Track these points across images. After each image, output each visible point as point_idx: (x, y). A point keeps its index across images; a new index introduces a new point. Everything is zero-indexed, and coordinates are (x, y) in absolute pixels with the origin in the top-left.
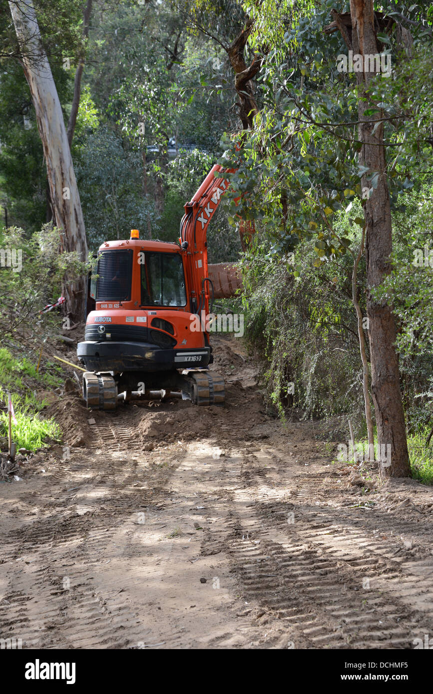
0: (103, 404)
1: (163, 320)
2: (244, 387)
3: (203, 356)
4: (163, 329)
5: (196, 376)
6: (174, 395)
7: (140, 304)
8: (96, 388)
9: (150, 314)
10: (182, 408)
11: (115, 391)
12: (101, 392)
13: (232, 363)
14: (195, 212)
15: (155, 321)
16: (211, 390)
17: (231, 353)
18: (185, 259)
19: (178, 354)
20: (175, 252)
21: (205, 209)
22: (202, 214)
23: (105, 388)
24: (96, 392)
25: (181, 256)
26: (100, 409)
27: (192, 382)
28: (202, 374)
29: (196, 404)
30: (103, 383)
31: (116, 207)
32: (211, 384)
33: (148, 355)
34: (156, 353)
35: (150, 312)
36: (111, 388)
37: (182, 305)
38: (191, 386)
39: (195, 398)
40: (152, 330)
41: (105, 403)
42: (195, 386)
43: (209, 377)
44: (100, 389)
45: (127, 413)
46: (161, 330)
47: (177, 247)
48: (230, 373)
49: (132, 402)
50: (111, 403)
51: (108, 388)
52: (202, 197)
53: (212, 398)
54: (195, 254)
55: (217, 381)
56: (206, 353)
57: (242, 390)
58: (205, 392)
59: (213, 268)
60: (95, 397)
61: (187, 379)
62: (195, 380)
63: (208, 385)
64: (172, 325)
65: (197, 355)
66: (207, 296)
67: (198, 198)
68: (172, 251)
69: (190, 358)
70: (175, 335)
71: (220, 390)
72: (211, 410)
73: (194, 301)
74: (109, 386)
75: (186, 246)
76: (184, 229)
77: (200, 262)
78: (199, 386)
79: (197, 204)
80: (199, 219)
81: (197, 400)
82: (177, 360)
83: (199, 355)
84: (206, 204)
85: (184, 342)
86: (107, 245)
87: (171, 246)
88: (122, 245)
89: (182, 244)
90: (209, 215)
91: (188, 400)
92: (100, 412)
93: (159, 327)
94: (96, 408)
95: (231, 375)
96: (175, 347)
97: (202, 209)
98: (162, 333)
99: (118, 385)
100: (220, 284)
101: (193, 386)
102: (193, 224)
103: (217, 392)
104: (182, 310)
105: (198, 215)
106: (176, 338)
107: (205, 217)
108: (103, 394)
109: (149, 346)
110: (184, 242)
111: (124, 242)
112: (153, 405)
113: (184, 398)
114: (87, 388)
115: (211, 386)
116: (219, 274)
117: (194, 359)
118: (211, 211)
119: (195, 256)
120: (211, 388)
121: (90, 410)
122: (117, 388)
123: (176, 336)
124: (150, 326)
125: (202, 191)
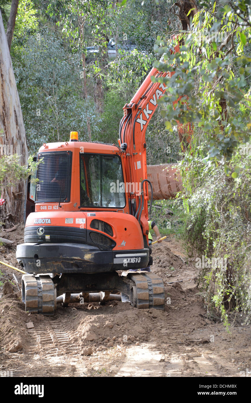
0: (41, 307)
1: (102, 222)
2: (184, 289)
3: (143, 258)
4: (102, 230)
5: (135, 278)
6: (113, 297)
7: (79, 205)
8: (34, 291)
9: (90, 216)
10: (122, 310)
11: (54, 293)
12: (40, 295)
13: (172, 264)
14: (134, 113)
15: (94, 222)
16: (151, 293)
17: (171, 255)
18: (123, 161)
19: (117, 256)
20: (115, 153)
21: (144, 111)
22: (141, 116)
23: (44, 291)
24: (34, 295)
25: (120, 158)
26: (39, 313)
27: (131, 284)
28: (141, 276)
29: (135, 306)
30: (42, 285)
31: (57, 109)
32: (150, 286)
33: (88, 257)
34: (95, 254)
35: (89, 214)
36: (50, 290)
37: (121, 207)
38: (131, 288)
39: (134, 300)
40: (91, 232)
41: (43, 306)
42: (134, 287)
43: (148, 279)
44: (39, 292)
45: (66, 316)
46: (100, 231)
47: (115, 148)
48: (170, 275)
49: (72, 304)
50: (50, 306)
51: (47, 291)
52: (141, 99)
53: (151, 301)
54: (134, 155)
55: (156, 283)
56: (145, 254)
57: (182, 292)
58: (144, 294)
59: (153, 169)
60: (34, 300)
61: (126, 281)
62: (134, 282)
63: (147, 287)
64: (111, 227)
65: (136, 257)
66: (146, 197)
67: (136, 99)
68: (111, 153)
69: (129, 259)
70: (114, 236)
71: (159, 292)
72: (151, 313)
73: (133, 202)
74: (48, 289)
75: (125, 148)
76: (123, 130)
77: (139, 163)
78: (138, 288)
79: (136, 106)
80: (138, 120)
81: (136, 302)
82: (116, 261)
83: (138, 257)
84: (145, 105)
85: (123, 243)
86: (47, 147)
87: (110, 148)
88: (62, 146)
89: (122, 145)
90: (148, 117)
91: (127, 302)
92: (38, 315)
93: (98, 229)
94: (35, 311)
95: (171, 276)
96: (114, 249)
97: (141, 111)
98: (102, 235)
99: (58, 288)
100: (159, 185)
101: (132, 289)
102: (132, 125)
103: (156, 295)
104: (121, 211)
105: (137, 117)
106: (115, 240)
107: (144, 119)
108: (41, 297)
109: (88, 248)
110: (123, 144)
111: (64, 143)
112: (93, 308)
113: (124, 301)
114: (26, 291)
115: (150, 288)
116: (158, 175)
117: (133, 261)
118: (150, 112)
119: (133, 157)
120: (150, 290)
121: (28, 314)
122: (56, 290)
123: (116, 238)
124: (89, 228)
125: (141, 93)
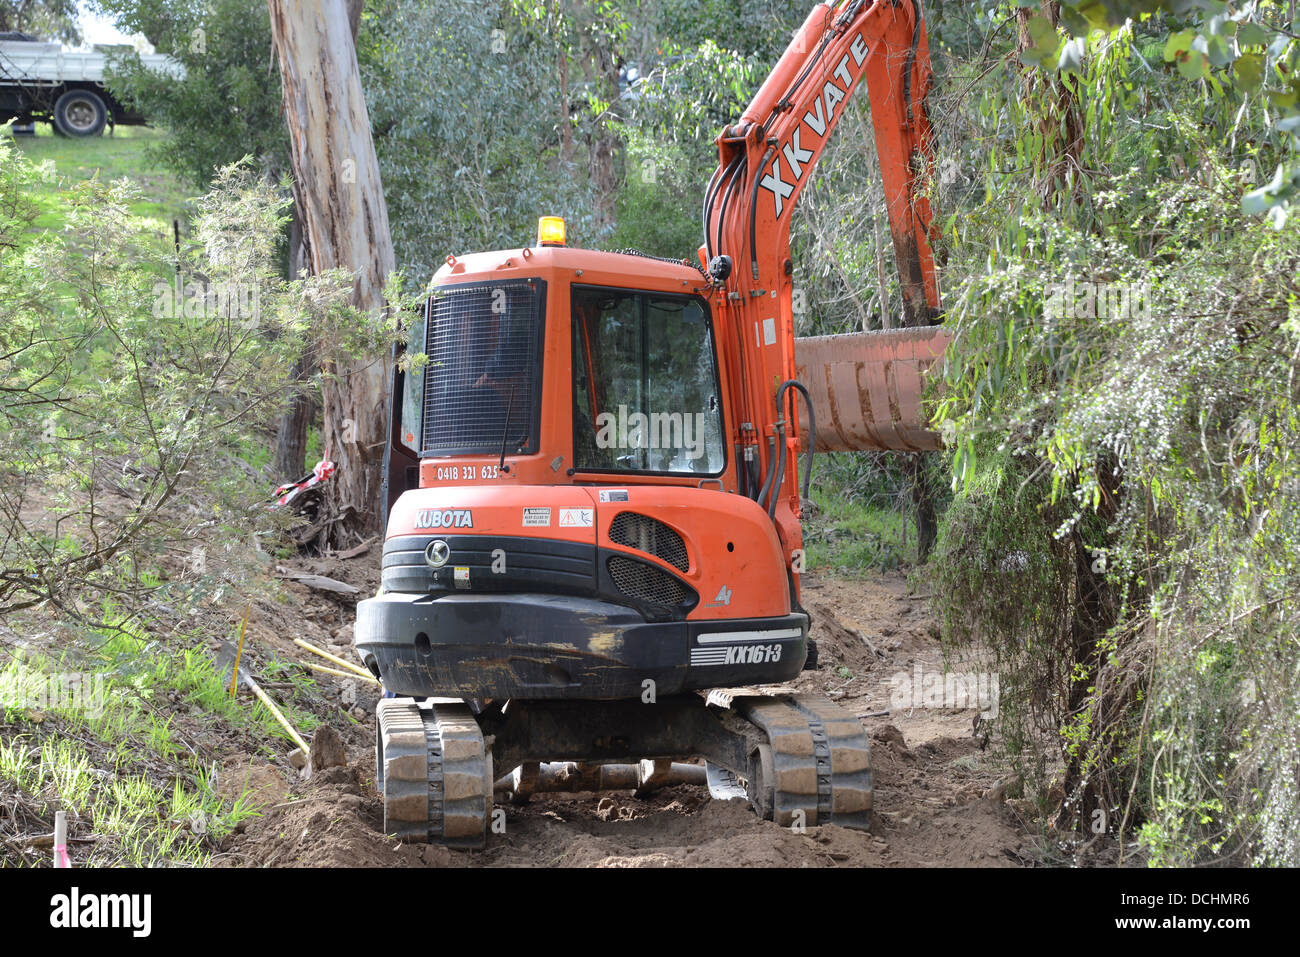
0: (440, 820)
1: (650, 520)
3: (788, 646)
4: (650, 550)
5: (763, 715)
6: (679, 772)
7: (569, 465)
8: (416, 763)
9: (607, 499)
10: (722, 831)
11: (483, 770)
12: (434, 775)
13: (841, 658)
14: (752, 155)
15: (623, 523)
16: (823, 769)
17: (835, 629)
18: (719, 317)
19: (703, 638)
20: (689, 290)
21: (787, 150)
22: (776, 166)
23: (449, 762)
24: (415, 775)
25: (706, 305)
26: (431, 839)
27: (752, 736)
28: (784, 708)
29: (769, 817)
30: (442, 742)
31: (486, 203)
32: (821, 744)
33: (601, 642)
34: (628, 635)
35: (605, 494)
36: (472, 759)
37: (711, 471)
38: (749, 751)
39: (764, 795)
40: (613, 557)
41: (447, 814)
42: (763, 749)
43: (810, 719)
44: (432, 766)
45: (525, 848)
46: (642, 552)
47: (691, 274)
48: (841, 693)
49: (541, 796)
50: (470, 815)
51: (460, 762)
52: (777, 110)
53: (824, 797)
54: (752, 298)
55: (842, 733)
56: (796, 633)
57: (907, 756)
58: (800, 774)
59: (811, 348)
60: (413, 794)
61: (734, 725)
62: (762, 731)
63: (809, 748)
64: (680, 538)
65: (765, 643)
66: (791, 441)
67: (761, 111)
68: (677, 288)
69: (742, 651)
70: (692, 571)
71: (852, 767)
72: (826, 842)
73: (749, 456)
74: (463, 754)
75: (724, 272)
76: (716, 215)
77: (769, 325)
78: (780, 753)
79: (760, 132)
80: (767, 182)
81: (771, 802)
82: (699, 658)
83: (772, 643)
84: (790, 132)
85: (724, 596)
86: (460, 268)
87: (672, 272)
88: (510, 263)
89: (710, 267)
90: (798, 172)
91: (738, 800)
92: (429, 847)
93: (635, 545)
94: (418, 833)
95: (846, 697)
96: (693, 615)
97: (775, 148)
98: (649, 565)
99: (496, 749)
100: (832, 405)
101: (756, 753)
102: (745, 198)
103: (843, 776)
104: (714, 486)
105: (764, 170)
106: (694, 583)
107: (787, 177)
108: (440, 785)
109: (604, 610)
110: (717, 259)
111: (517, 254)
112: (614, 814)
113: (720, 792)
114: (386, 761)
115: (821, 752)
116: (828, 369)
117: (756, 656)
118: (805, 156)
119: (748, 306)
120: (821, 760)
121: (393, 843)
122: (490, 757)
123: (697, 576)
124: (605, 542)
125: (775, 90)
